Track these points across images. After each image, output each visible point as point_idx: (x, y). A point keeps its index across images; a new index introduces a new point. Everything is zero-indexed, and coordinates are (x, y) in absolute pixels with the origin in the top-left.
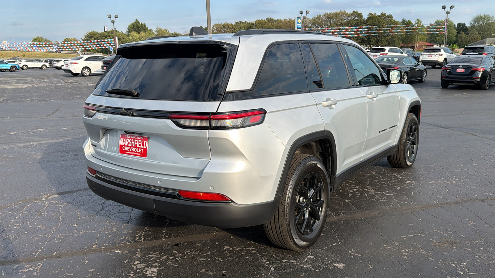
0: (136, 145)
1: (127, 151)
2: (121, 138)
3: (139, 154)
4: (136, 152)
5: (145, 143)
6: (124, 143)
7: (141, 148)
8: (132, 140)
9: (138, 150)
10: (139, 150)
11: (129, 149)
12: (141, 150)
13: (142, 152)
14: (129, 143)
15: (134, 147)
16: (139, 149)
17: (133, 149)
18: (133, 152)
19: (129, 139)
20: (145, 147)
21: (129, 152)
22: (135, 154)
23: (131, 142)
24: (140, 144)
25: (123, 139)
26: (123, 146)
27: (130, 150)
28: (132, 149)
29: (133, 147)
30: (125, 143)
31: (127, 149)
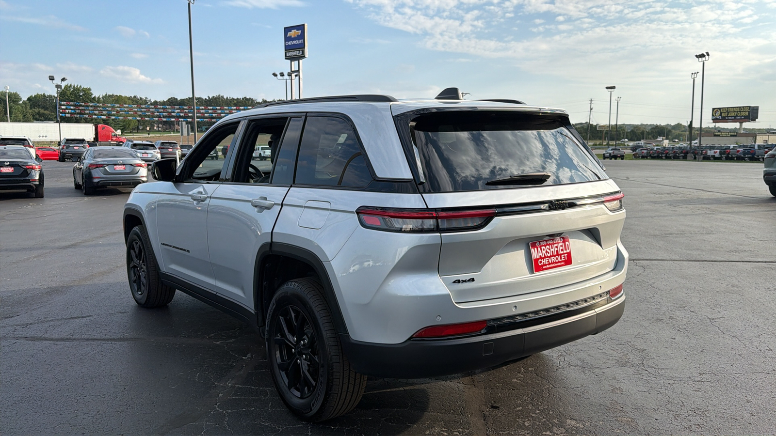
0: (557, 251)
1: (546, 265)
2: (533, 249)
3: (563, 263)
4: (559, 262)
5: (568, 245)
6: (539, 255)
7: (564, 254)
8: (550, 246)
9: (561, 259)
10: (562, 257)
11: (549, 262)
12: (565, 256)
13: (566, 259)
14: (547, 252)
15: (555, 256)
16: (562, 256)
17: (553, 259)
18: (554, 263)
19: (545, 246)
20: (568, 251)
21: (548, 266)
22: (556, 265)
23: (550, 249)
24: (562, 248)
25: (536, 249)
26: (538, 259)
27: (550, 262)
28: (553, 260)
29: (553, 256)
30: (541, 254)
31: (545, 261)
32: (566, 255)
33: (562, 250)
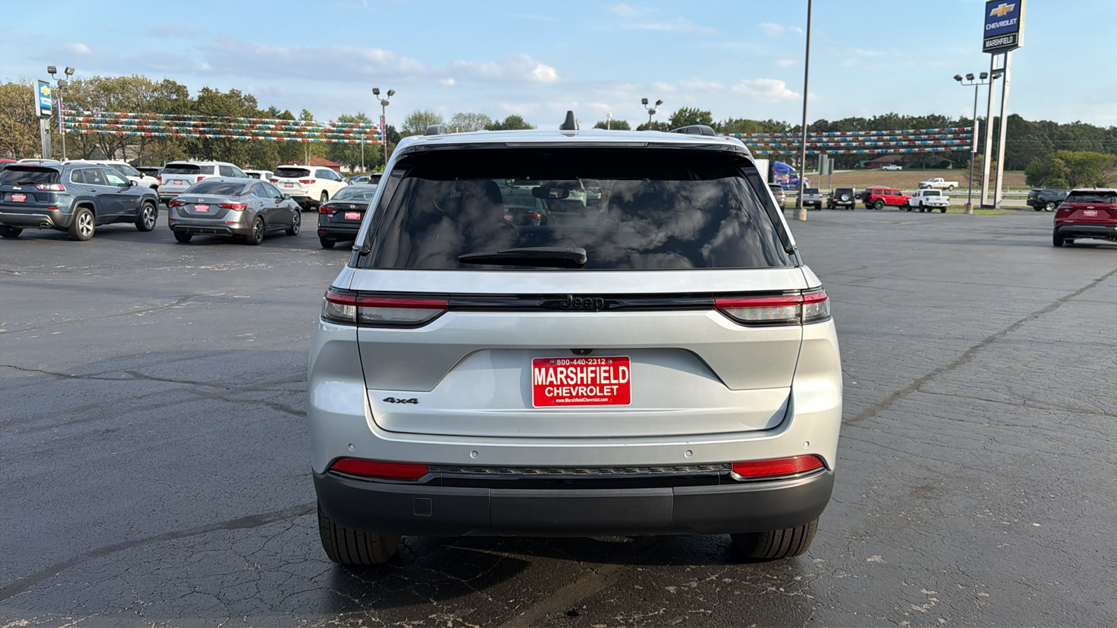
0: (594, 379)
1: (563, 397)
2: (537, 370)
3: (606, 400)
4: (596, 396)
5: (623, 371)
6: (549, 379)
7: (610, 384)
8: (579, 368)
9: (602, 391)
10: (605, 390)
11: (570, 393)
12: (612, 389)
13: (615, 393)
14: (567, 377)
15: (587, 386)
16: (605, 387)
17: (582, 390)
18: (583, 396)
19: (567, 367)
20: (622, 381)
21: (568, 400)
22: (588, 400)
23: (576, 374)
24: (607, 375)
25: (543, 370)
26: (544, 387)
27: (574, 394)
28: (580, 391)
29: (582, 384)
30: (553, 379)
31: (562, 392)
32: (615, 387)
33: (606, 378)
